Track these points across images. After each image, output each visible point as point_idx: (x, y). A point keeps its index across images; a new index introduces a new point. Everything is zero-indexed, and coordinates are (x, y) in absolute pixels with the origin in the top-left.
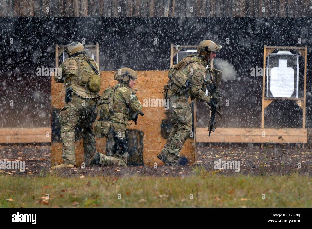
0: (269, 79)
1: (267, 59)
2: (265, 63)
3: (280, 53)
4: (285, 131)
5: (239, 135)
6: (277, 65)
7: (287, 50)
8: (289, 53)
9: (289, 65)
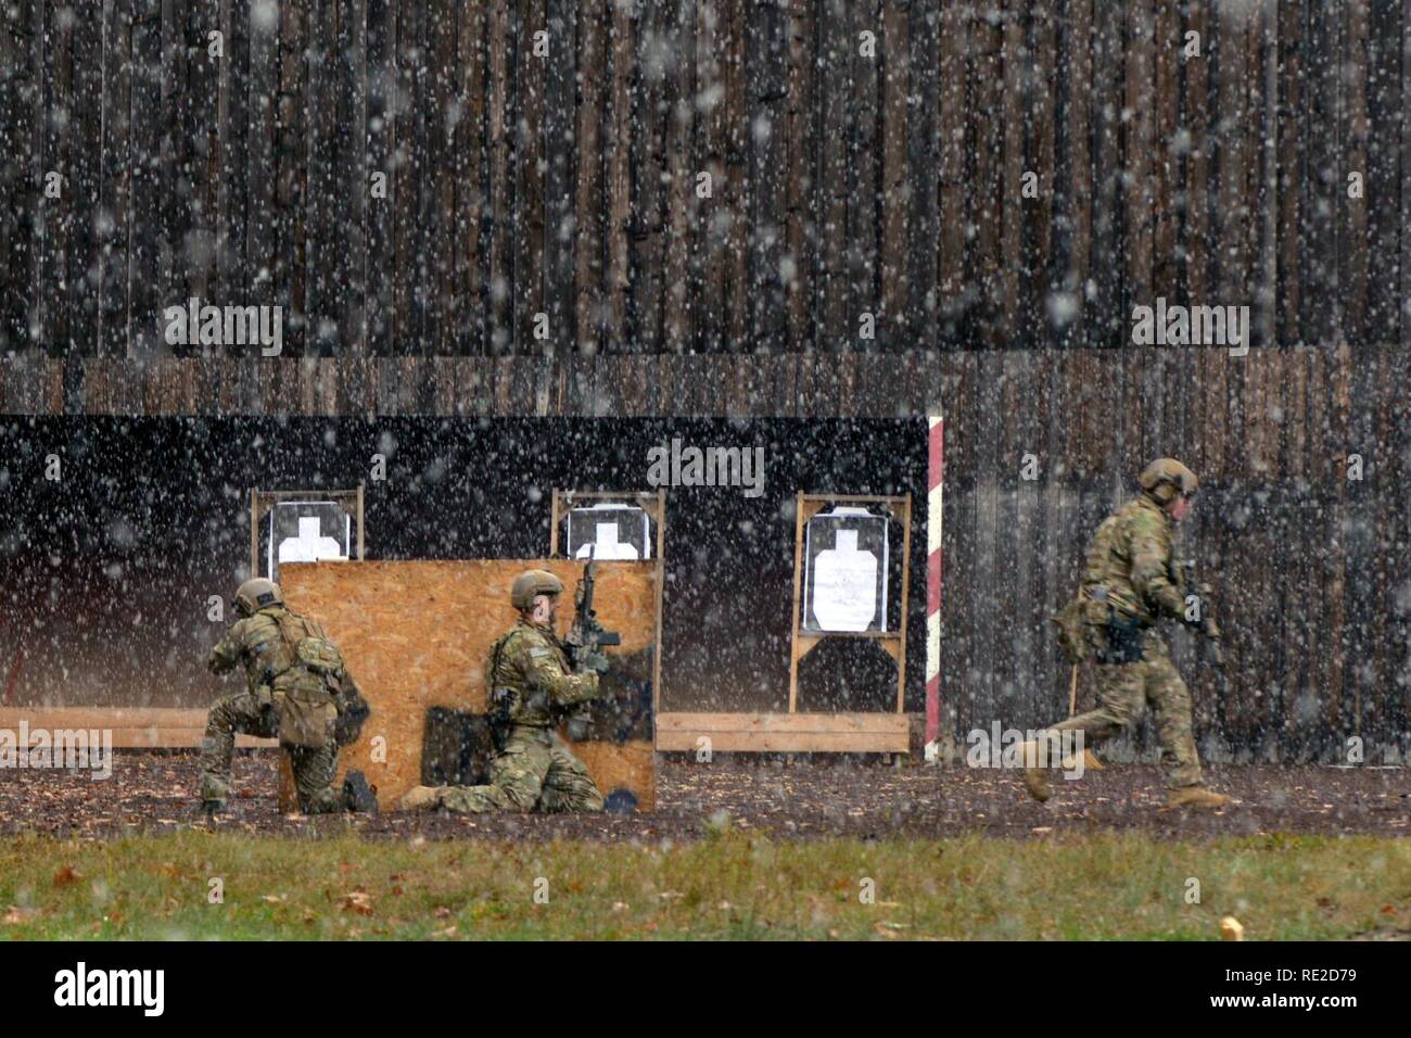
0: (811, 584)
1: (805, 526)
2: (799, 538)
3: (840, 512)
4: (851, 720)
5: (729, 732)
6: (832, 545)
7: (860, 504)
8: (863, 512)
9: (864, 545)
